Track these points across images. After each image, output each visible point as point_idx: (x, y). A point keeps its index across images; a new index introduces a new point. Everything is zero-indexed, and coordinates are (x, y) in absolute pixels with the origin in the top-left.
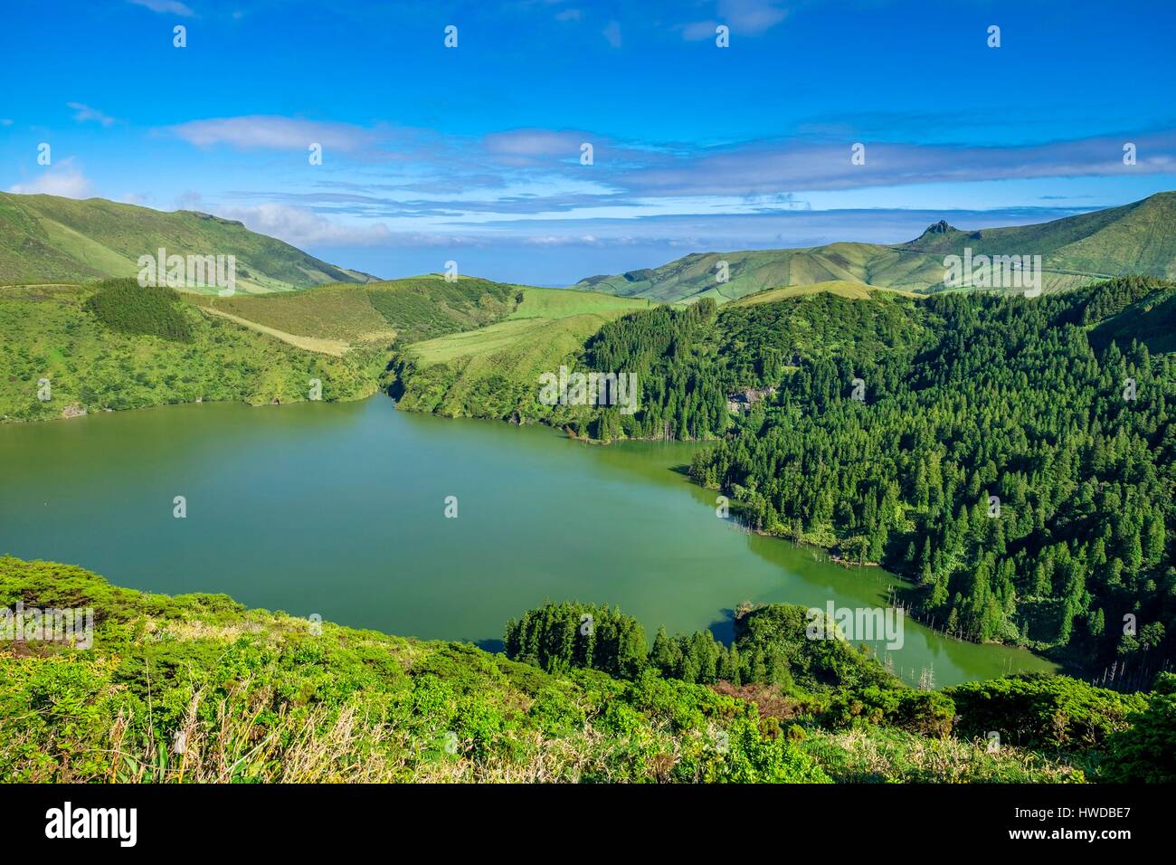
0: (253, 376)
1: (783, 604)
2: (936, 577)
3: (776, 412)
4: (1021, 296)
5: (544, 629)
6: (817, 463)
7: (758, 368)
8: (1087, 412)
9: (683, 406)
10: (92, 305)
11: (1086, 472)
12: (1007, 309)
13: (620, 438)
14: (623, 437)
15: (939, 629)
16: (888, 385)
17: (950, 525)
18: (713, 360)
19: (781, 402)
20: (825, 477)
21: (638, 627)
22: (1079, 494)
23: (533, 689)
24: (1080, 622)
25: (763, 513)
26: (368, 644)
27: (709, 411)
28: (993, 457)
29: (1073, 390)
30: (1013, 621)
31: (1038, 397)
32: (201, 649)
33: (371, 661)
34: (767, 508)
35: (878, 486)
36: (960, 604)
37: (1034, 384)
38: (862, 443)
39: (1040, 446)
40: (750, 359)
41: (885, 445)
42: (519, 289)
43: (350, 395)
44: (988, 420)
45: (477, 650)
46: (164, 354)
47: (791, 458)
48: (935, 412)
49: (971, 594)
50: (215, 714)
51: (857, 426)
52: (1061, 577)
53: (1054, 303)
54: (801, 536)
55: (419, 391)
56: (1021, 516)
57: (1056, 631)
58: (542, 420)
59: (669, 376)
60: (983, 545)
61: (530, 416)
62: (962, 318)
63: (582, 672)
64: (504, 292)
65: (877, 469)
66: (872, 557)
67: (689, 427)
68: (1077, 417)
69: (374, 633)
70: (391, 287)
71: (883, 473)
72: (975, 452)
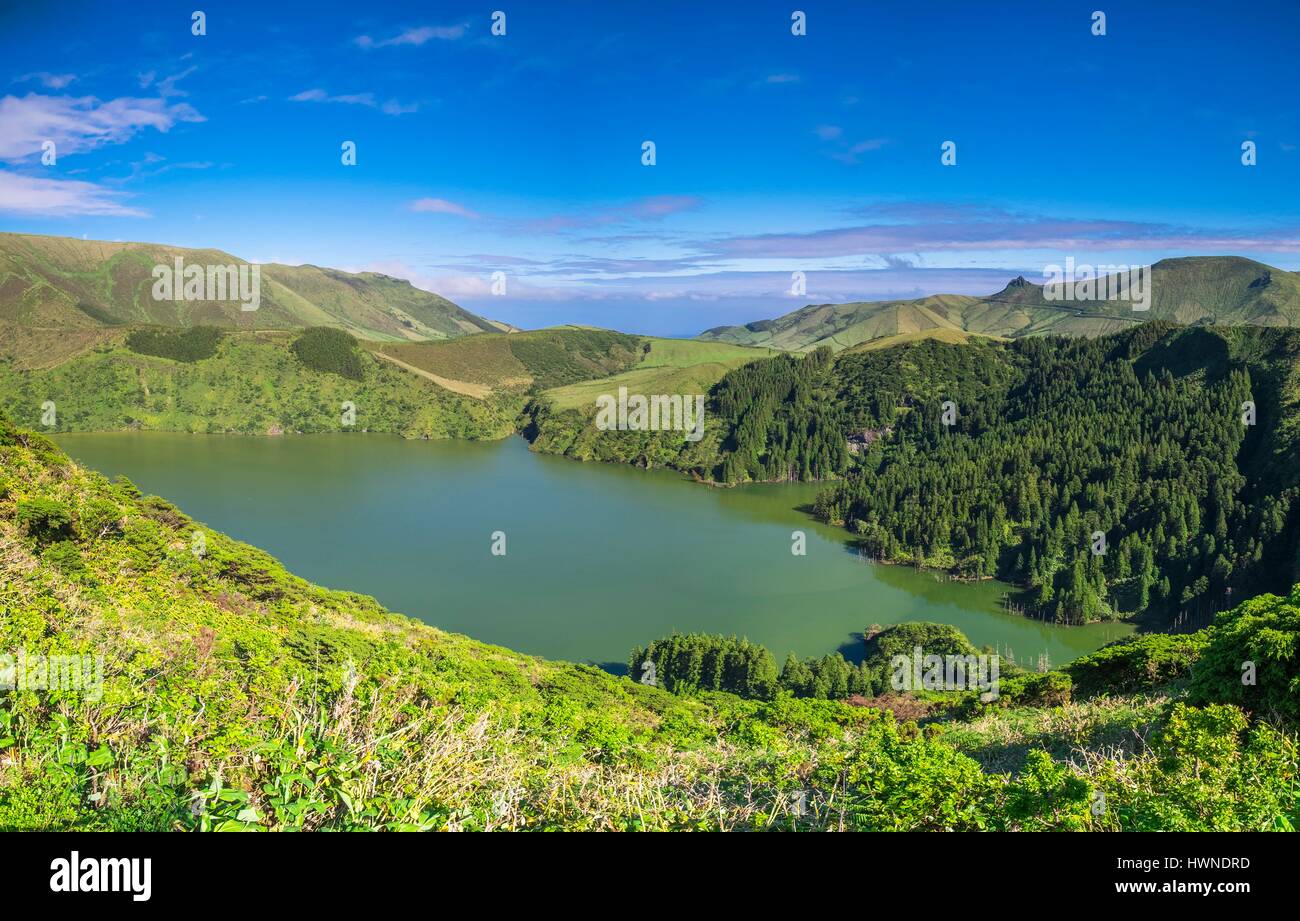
0: (409, 413)
1: (909, 623)
2: (1043, 578)
3: (893, 450)
4: (1083, 338)
5: (670, 657)
6: (933, 494)
7: (874, 410)
8: (1139, 427)
9: (805, 448)
10: (296, 347)
11: (1144, 475)
12: (1076, 349)
13: (746, 481)
14: (748, 479)
15: (1049, 621)
16: (988, 419)
17: (1050, 534)
18: (832, 404)
19: (897, 440)
20: (941, 506)
21: (766, 654)
22: (1141, 492)
23: (659, 708)
24: (1154, 590)
25: (886, 544)
26: (496, 657)
27: (831, 453)
28: (1078, 473)
29: (1128, 410)
30: (1106, 601)
31: (1104, 419)
32: (350, 638)
33: (500, 673)
34: (889, 539)
35: (987, 509)
36: (1064, 597)
37: (1101, 409)
38: (971, 473)
39: (1110, 459)
40: (866, 402)
41: (990, 473)
42: (646, 340)
43: (489, 434)
44: (1070, 442)
45: (602, 672)
46: (342, 389)
47: (908, 491)
48: (1029, 439)
49: (1072, 588)
50: (367, 697)
51: (965, 458)
52: (1136, 559)
53: (1107, 342)
54: (923, 562)
55: (553, 433)
56: (1103, 517)
57: (1138, 601)
58: (668, 464)
59: (791, 420)
60: (1077, 546)
61: (656, 460)
62: (1043, 357)
63: (710, 694)
64: (633, 343)
65: (985, 494)
66: (988, 572)
67: (812, 469)
68: (1132, 432)
69: (503, 649)
70: (530, 337)
71: (990, 497)
72: (1062, 470)
